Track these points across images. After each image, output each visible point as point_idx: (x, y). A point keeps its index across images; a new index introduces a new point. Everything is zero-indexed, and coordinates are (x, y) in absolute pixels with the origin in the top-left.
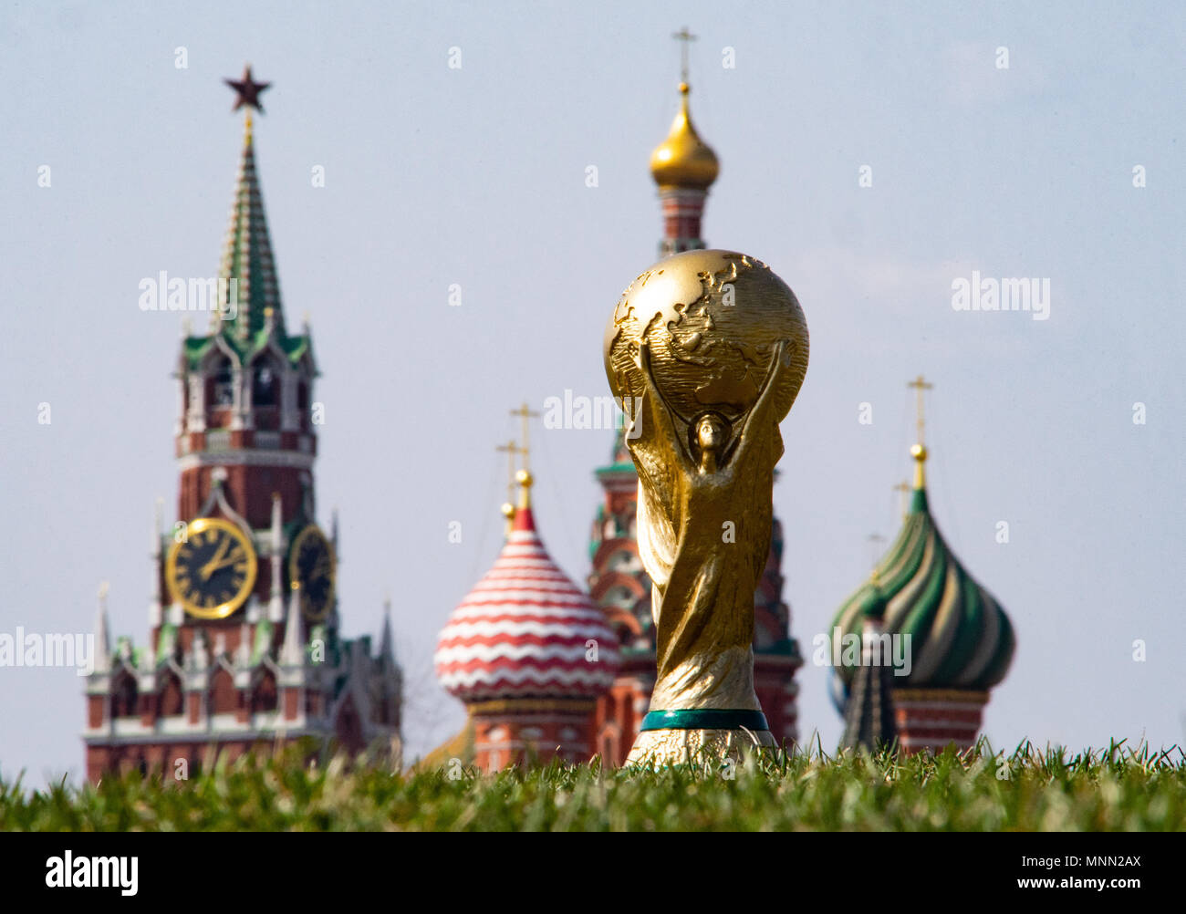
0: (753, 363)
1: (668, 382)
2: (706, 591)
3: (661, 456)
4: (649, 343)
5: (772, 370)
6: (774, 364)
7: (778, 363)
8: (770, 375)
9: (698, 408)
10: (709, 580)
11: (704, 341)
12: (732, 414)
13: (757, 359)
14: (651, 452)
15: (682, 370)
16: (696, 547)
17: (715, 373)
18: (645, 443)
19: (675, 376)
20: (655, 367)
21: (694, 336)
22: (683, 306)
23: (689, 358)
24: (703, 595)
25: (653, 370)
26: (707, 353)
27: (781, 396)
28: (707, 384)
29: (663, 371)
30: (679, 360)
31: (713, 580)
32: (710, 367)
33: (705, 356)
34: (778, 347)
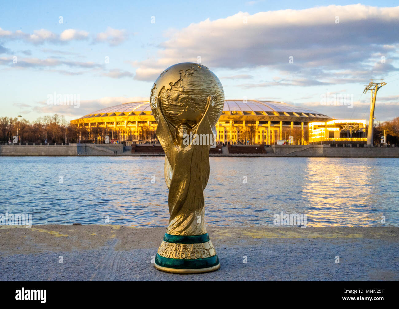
0: (199, 105)
1: (168, 112)
2: (183, 192)
3: (166, 140)
4: (161, 97)
5: (207, 107)
6: (208, 105)
7: (209, 105)
8: (206, 109)
9: (179, 122)
10: (184, 188)
11: (180, 97)
12: (193, 124)
13: (201, 103)
14: (163, 139)
15: (172, 108)
16: (179, 175)
17: (185, 109)
18: (161, 135)
19: (170, 110)
20: (163, 107)
21: (176, 95)
22: (173, 83)
23: (174, 103)
24: (181, 193)
25: (162, 108)
26: (181, 101)
27: (212, 117)
28: (182, 113)
29: (166, 108)
30: (171, 104)
31: (185, 188)
32: (182, 107)
33: (180, 102)
34: (209, 98)
